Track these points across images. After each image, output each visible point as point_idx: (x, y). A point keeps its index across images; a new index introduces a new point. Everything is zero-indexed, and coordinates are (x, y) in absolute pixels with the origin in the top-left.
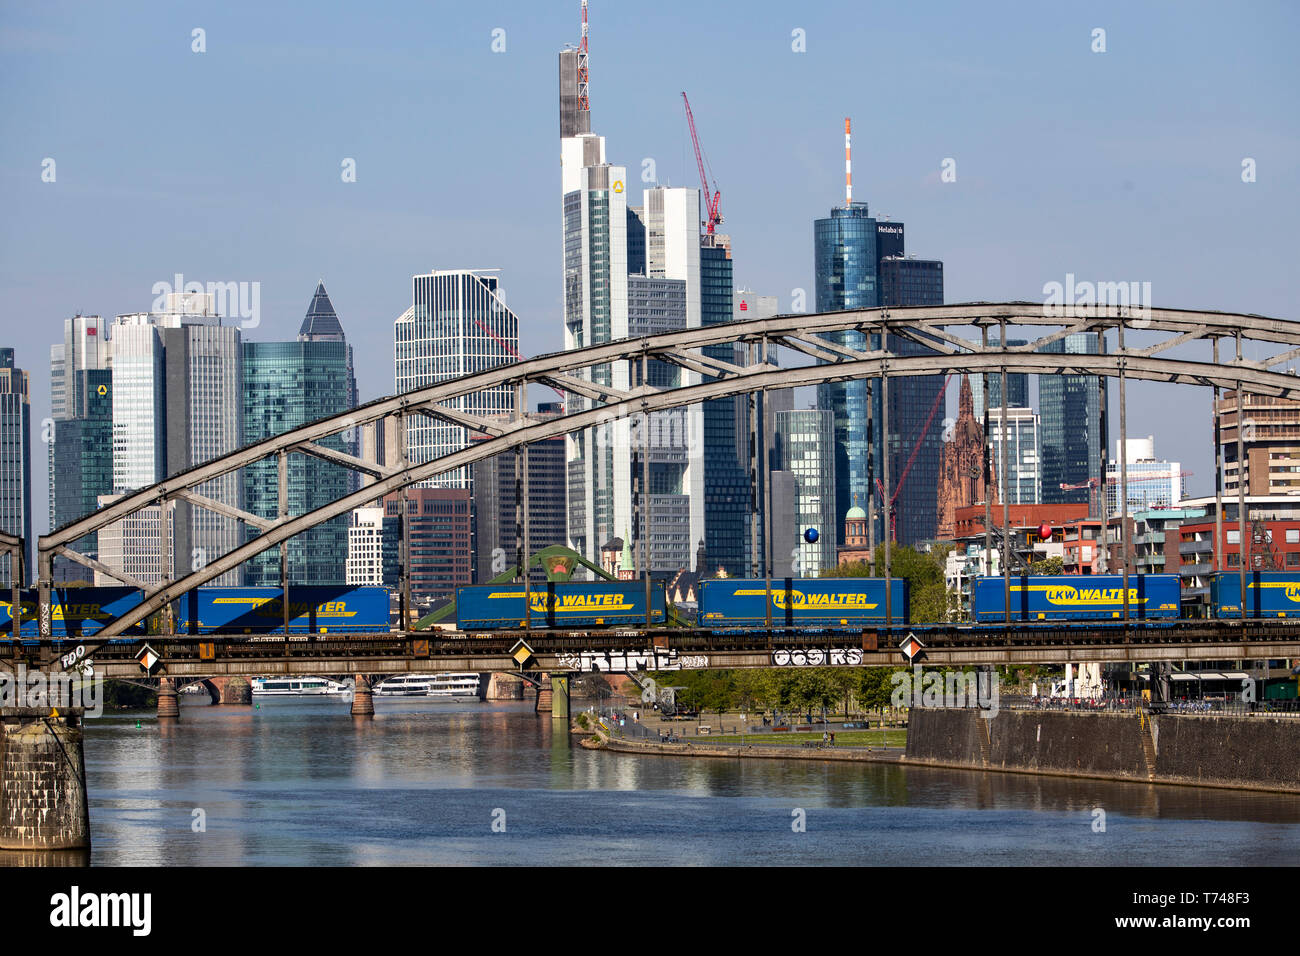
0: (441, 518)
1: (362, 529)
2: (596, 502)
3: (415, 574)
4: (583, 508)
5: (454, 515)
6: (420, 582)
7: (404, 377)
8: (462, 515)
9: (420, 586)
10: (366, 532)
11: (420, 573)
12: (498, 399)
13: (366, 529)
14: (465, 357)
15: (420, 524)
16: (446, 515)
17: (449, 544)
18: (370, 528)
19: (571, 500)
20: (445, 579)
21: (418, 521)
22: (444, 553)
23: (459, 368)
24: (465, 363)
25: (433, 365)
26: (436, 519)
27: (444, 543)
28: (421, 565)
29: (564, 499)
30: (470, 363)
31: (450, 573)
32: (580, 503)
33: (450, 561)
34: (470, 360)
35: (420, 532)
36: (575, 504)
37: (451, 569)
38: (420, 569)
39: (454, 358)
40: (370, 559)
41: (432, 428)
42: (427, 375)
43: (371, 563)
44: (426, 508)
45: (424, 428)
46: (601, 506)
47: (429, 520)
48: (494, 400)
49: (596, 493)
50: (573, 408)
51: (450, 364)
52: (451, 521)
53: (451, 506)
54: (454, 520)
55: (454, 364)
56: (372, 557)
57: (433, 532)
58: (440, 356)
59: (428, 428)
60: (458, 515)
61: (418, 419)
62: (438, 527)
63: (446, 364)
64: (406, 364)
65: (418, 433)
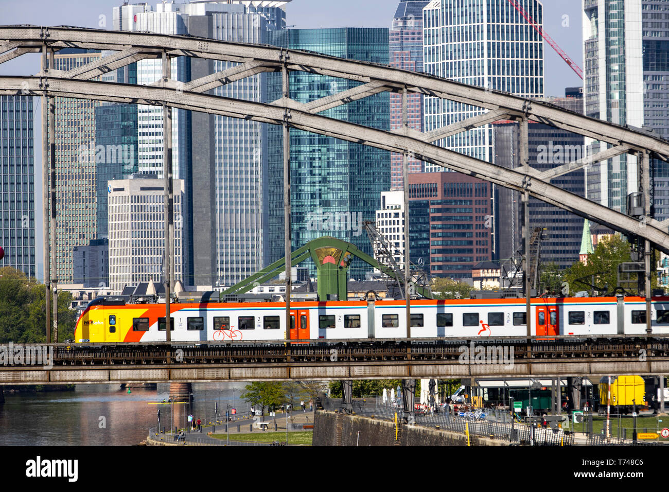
0: (461, 201)
1: (388, 211)
2: (611, 185)
3: (436, 255)
4: (599, 191)
5: (474, 198)
6: (440, 264)
7: (432, 63)
8: (481, 198)
9: (440, 268)
10: (393, 215)
11: (440, 255)
12: (523, 84)
13: (393, 212)
14: (489, 43)
15: (440, 206)
16: (467, 198)
17: (469, 226)
18: (396, 211)
19: (588, 184)
20: (465, 261)
21: (438, 204)
22: (464, 235)
23: (483, 54)
24: (489, 49)
25: (459, 50)
26: (456, 201)
27: (463, 225)
28: (441, 247)
29: (583, 182)
30: (494, 49)
31: (470, 255)
32: (596, 186)
33: (470, 243)
34: (494, 46)
35: (440, 215)
36: (592, 187)
37: (471, 251)
38: (439, 251)
39: (478, 44)
40: (396, 241)
41: (458, 113)
42: (453, 61)
43: (397, 244)
44: (446, 191)
45: (450, 113)
46: (615, 189)
47: (450, 202)
48: (518, 85)
49: (610, 176)
50: (590, 93)
51: (475, 50)
52: (471, 204)
53: (471, 189)
54: (474, 203)
55: (478, 50)
56: (398, 239)
57: (452, 214)
58: (465, 42)
59: (454, 113)
60: (478, 198)
61: (444, 104)
62: (458, 210)
63: (471, 50)
64: (433, 50)
65: (444, 117)
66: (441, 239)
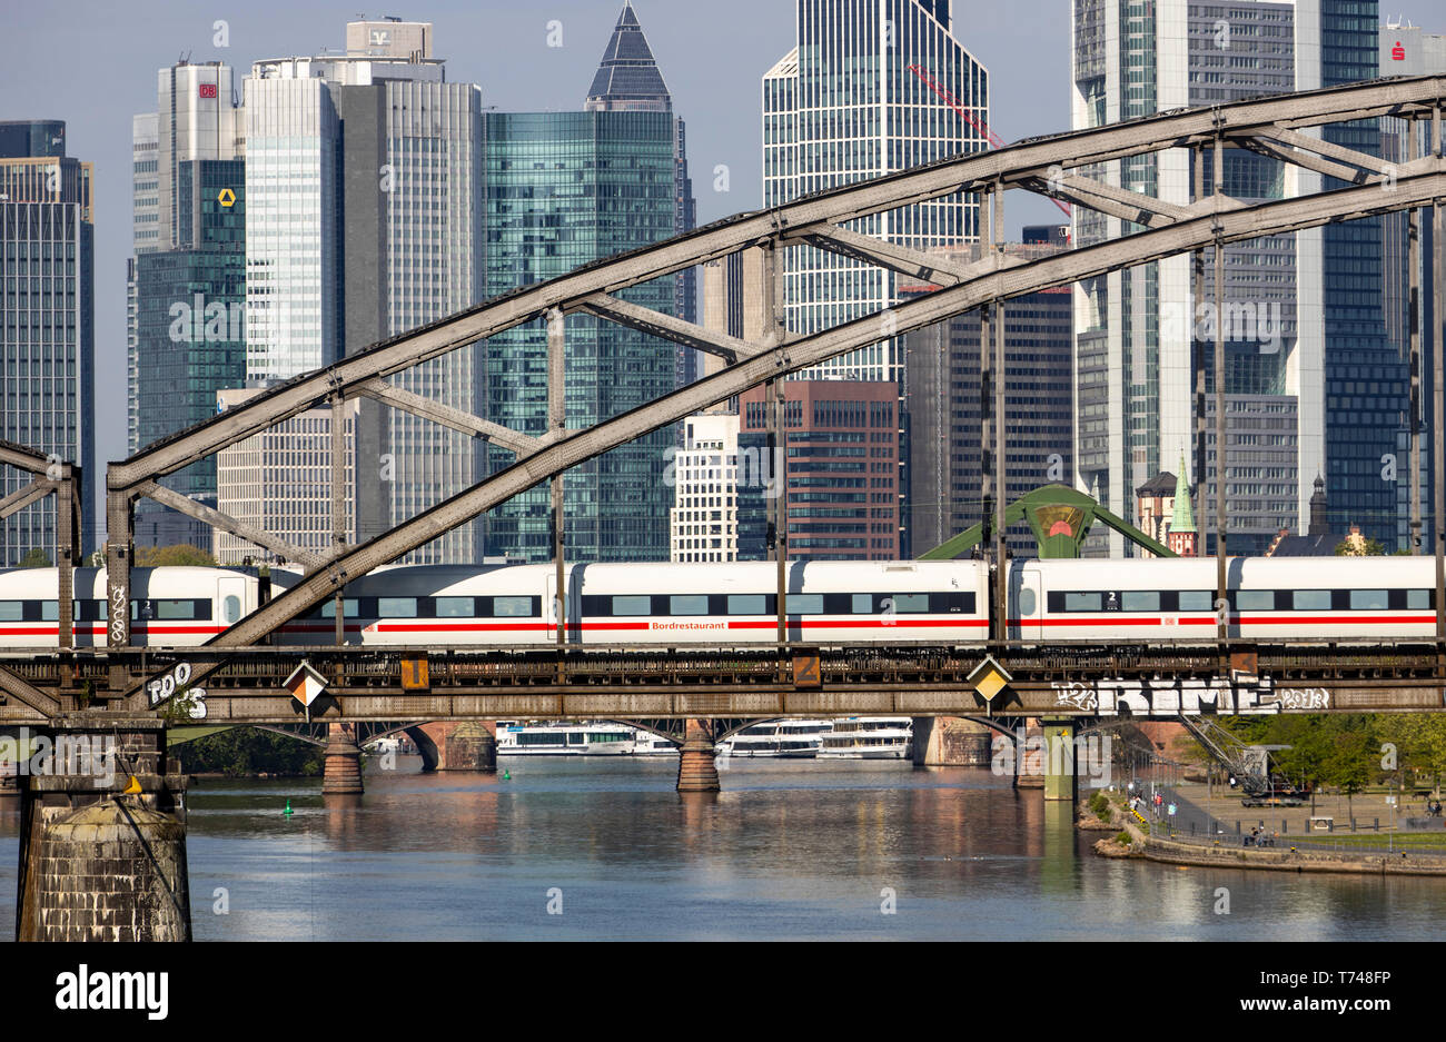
0: (845, 435)
2: (1128, 408)
3: (798, 536)
4: (1104, 418)
5: (868, 430)
6: (806, 551)
7: (779, 178)
8: (881, 430)
10: (708, 460)
11: (807, 535)
12: (951, 219)
14: (890, 142)
15: (806, 444)
16: (855, 429)
17: (859, 482)
19: (1083, 404)
20: (852, 546)
21: (803, 439)
22: (849, 497)
23: (878, 162)
24: (890, 152)
25: (833, 155)
26: (836, 435)
27: (850, 480)
28: (807, 521)
29: (1069, 401)
30: (899, 153)
31: (861, 535)
32: (1099, 409)
33: (860, 513)
34: (899, 147)
35: (806, 460)
36: (1090, 410)
37: (861, 528)
38: (805, 528)
39: (870, 143)
40: (715, 508)
41: (830, 271)
42: (822, 174)
43: (716, 515)
44: (818, 417)
45: (815, 271)
46: (1136, 415)
47: (825, 437)
48: (942, 220)
49: (1128, 391)
50: (1087, 236)
51: (863, 153)
52: (862, 440)
53: (864, 413)
54: (868, 438)
55: (870, 154)
56: (719, 505)
57: (830, 460)
58: (844, 140)
59: (822, 271)
60: (875, 430)
61: (803, 254)
62: (839, 452)
63: (855, 154)
64: (782, 153)
65: (804, 279)
66: (808, 505)
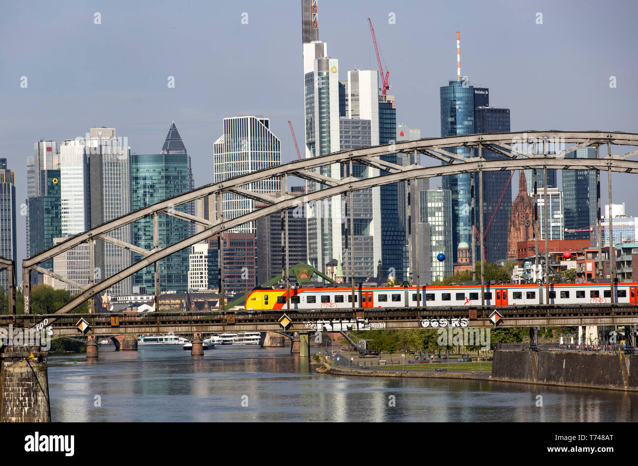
0: (239, 249)
1: (196, 255)
2: (323, 240)
4: (316, 243)
5: (246, 247)
6: (228, 284)
7: (219, 173)
8: (250, 247)
9: (228, 286)
10: (199, 257)
11: (228, 279)
12: (270, 185)
13: (199, 255)
14: (252, 162)
15: (228, 252)
16: (242, 247)
17: (244, 263)
18: (201, 255)
19: (310, 239)
20: (242, 282)
21: (227, 251)
22: (241, 268)
23: (248, 168)
24: (252, 165)
25: (235, 166)
26: (237, 249)
27: (241, 262)
28: (229, 275)
29: (305, 238)
30: (254, 165)
32: (314, 241)
35: (228, 257)
36: (312, 241)
38: (228, 277)
39: (246, 163)
40: (201, 271)
41: (234, 200)
42: (231, 172)
43: (201, 273)
44: (231, 244)
45: (230, 201)
46: (325, 242)
47: (233, 250)
48: (267, 185)
49: (323, 235)
50: (311, 189)
51: (244, 166)
52: (244, 251)
53: (245, 243)
54: (246, 250)
55: (246, 166)
56: (202, 270)
57: (235, 257)
58: (238, 162)
59: (232, 201)
60: (248, 247)
62: (238, 254)
63: (241, 166)
64: (220, 166)
65: (226, 203)
66: (229, 270)
